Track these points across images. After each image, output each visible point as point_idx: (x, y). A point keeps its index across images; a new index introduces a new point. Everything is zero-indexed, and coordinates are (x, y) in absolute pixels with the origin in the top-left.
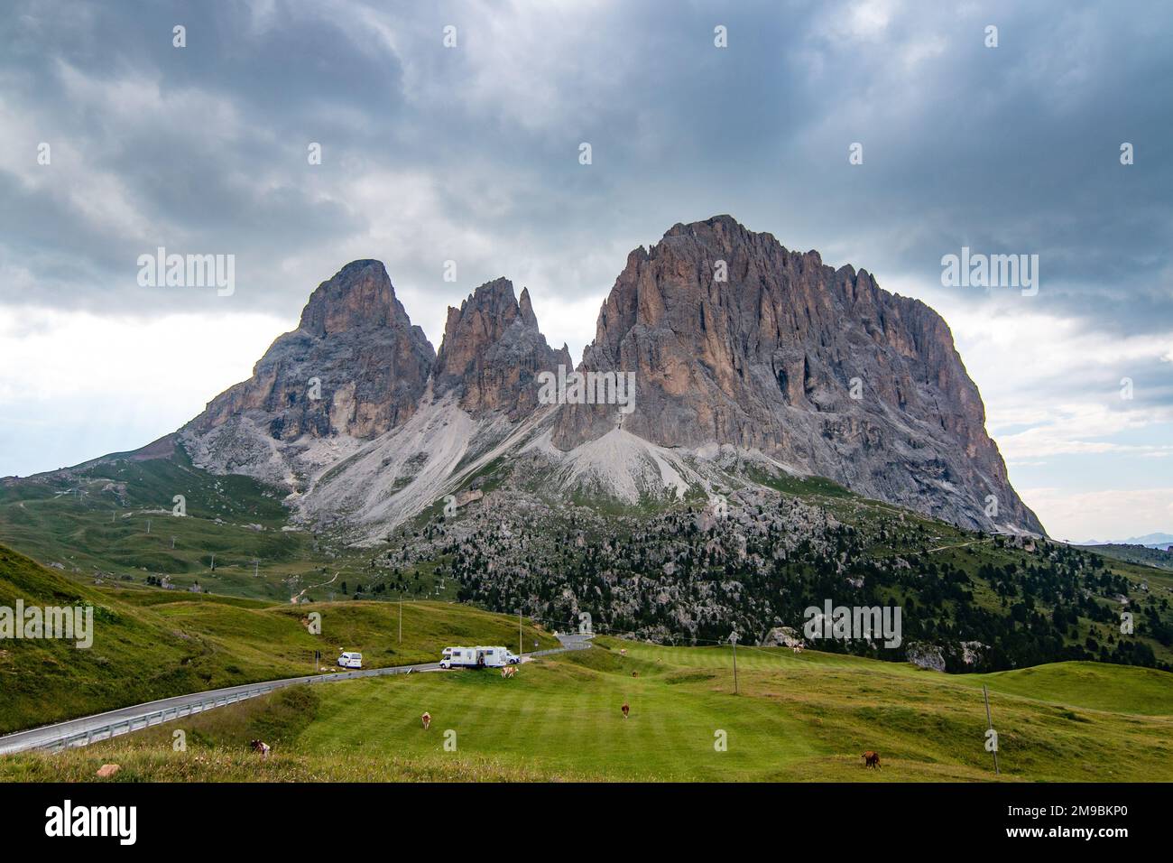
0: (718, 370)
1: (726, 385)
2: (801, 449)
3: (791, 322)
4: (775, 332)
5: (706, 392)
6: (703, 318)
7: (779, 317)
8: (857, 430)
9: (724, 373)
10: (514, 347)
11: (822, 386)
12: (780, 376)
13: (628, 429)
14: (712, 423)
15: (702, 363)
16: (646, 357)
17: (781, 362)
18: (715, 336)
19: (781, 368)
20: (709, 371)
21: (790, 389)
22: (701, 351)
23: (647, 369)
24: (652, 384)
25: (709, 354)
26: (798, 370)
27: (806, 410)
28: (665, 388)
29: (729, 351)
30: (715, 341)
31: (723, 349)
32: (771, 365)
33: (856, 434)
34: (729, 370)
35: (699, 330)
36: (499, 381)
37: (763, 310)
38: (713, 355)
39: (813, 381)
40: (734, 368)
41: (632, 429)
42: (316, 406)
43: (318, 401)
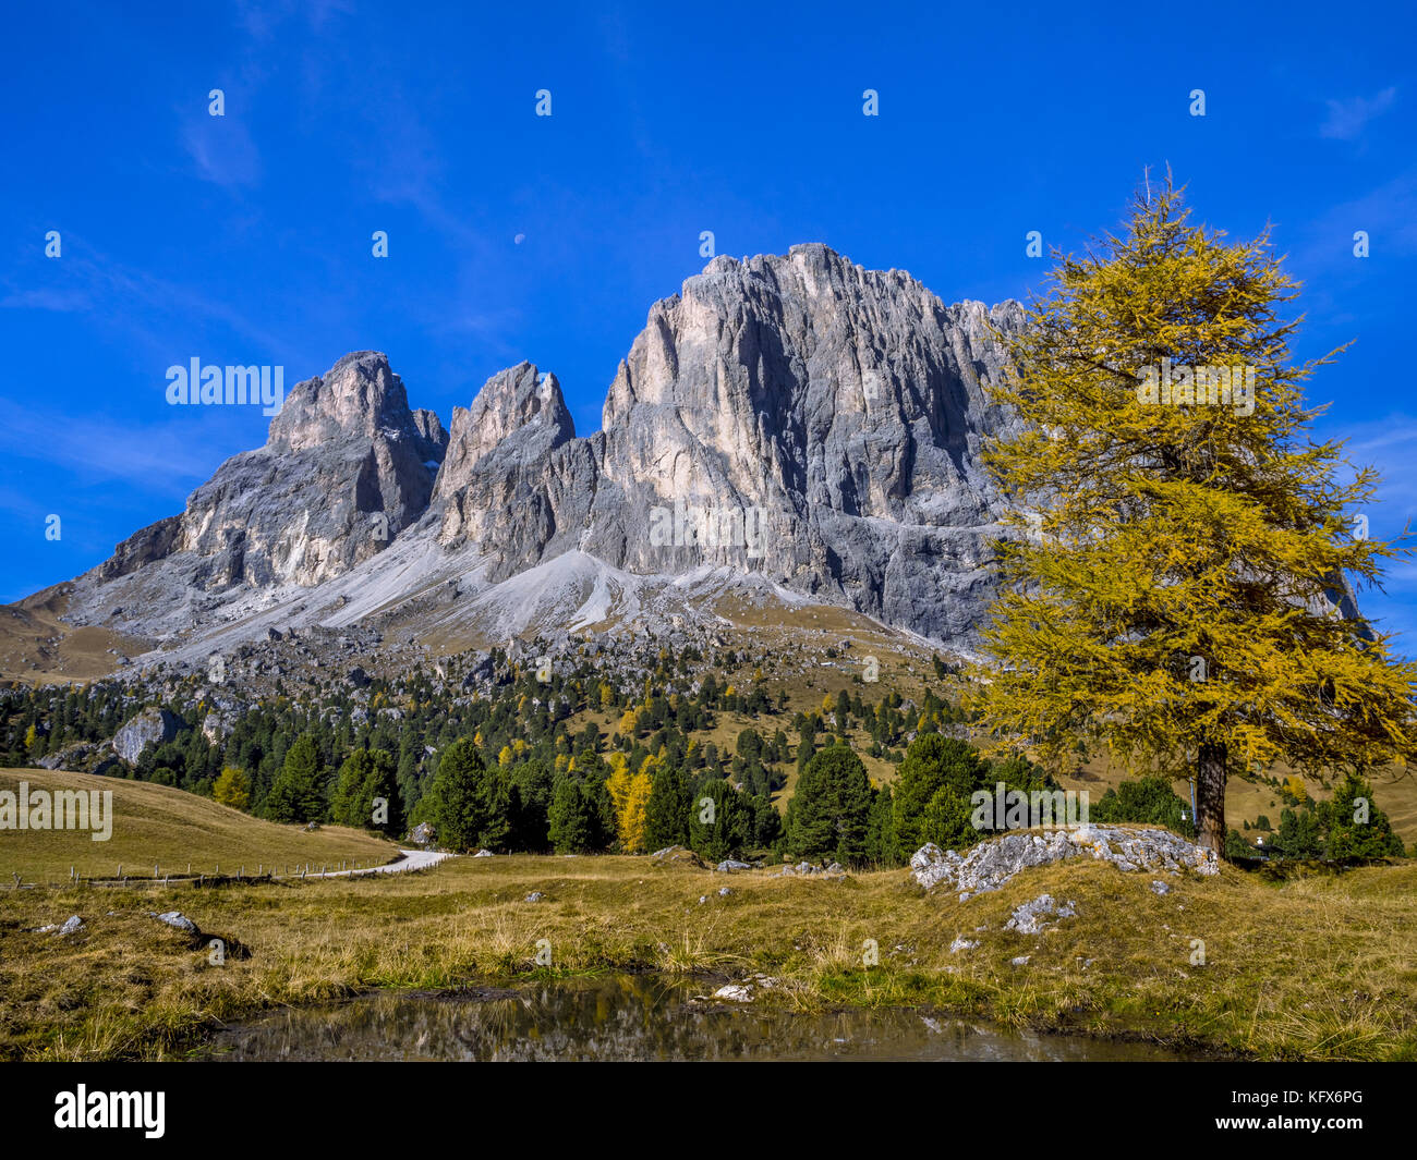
13: (592, 551)
24: (641, 485)
28: (658, 490)
41: (596, 549)
42: (258, 545)
43: (259, 539)
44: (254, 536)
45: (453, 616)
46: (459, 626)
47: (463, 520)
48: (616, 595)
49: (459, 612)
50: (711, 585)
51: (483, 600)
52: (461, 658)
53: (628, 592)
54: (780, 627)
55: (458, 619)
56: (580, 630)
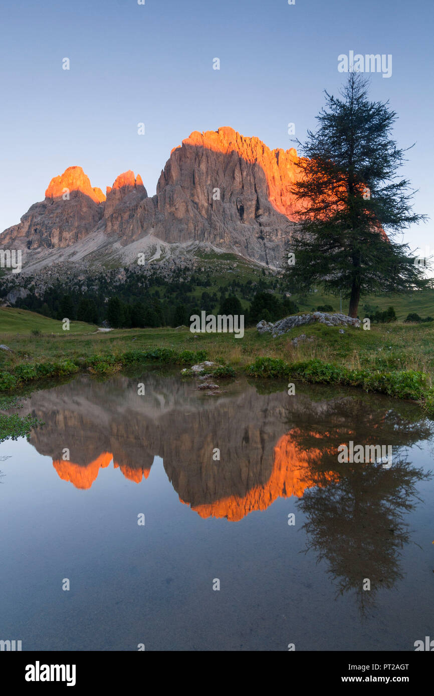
0: (200, 205)
1: (204, 212)
2: (237, 243)
3: (250, 180)
4: (241, 186)
5: (192, 215)
6: (194, 178)
7: (244, 178)
8: (281, 236)
9: (203, 206)
10: (128, 203)
11: (266, 214)
12: (240, 209)
13: (155, 236)
14: (193, 231)
15: (193, 201)
16: (167, 200)
17: (241, 201)
18: (199, 187)
19: (241, 204)
20: (195, 205)
21: (245, 215)
22: (192, 195)
23: (168, 206)
24: (170, 213)
25: (196, 197)
26: (251, 206)
27: (252, 225)
28: (175, 215)
29: (206, 194)
30: (199, 190)
31: (203, 194)
32: (235, 203)
33: (280, 237)
34: (206, 205)
35: (192, 185)
36: (119, 219)
37: (235, 175)
38: (198, 197)
39: (260, 212)
40: (208, 203)
41: (157, 235)
42: (46, 234)
43: (46, 232)
44: (44, 232)
45: (111, 257)
46: (113, 261)
47: (112, 225)
48: (163, 250)
49: (113, 256)
50: (193, 247)
51: (120, 252)
52: (115, 270)
53: (167, 249)
54: (215, 260)
55: (113, 258)
56: (152, 261)
